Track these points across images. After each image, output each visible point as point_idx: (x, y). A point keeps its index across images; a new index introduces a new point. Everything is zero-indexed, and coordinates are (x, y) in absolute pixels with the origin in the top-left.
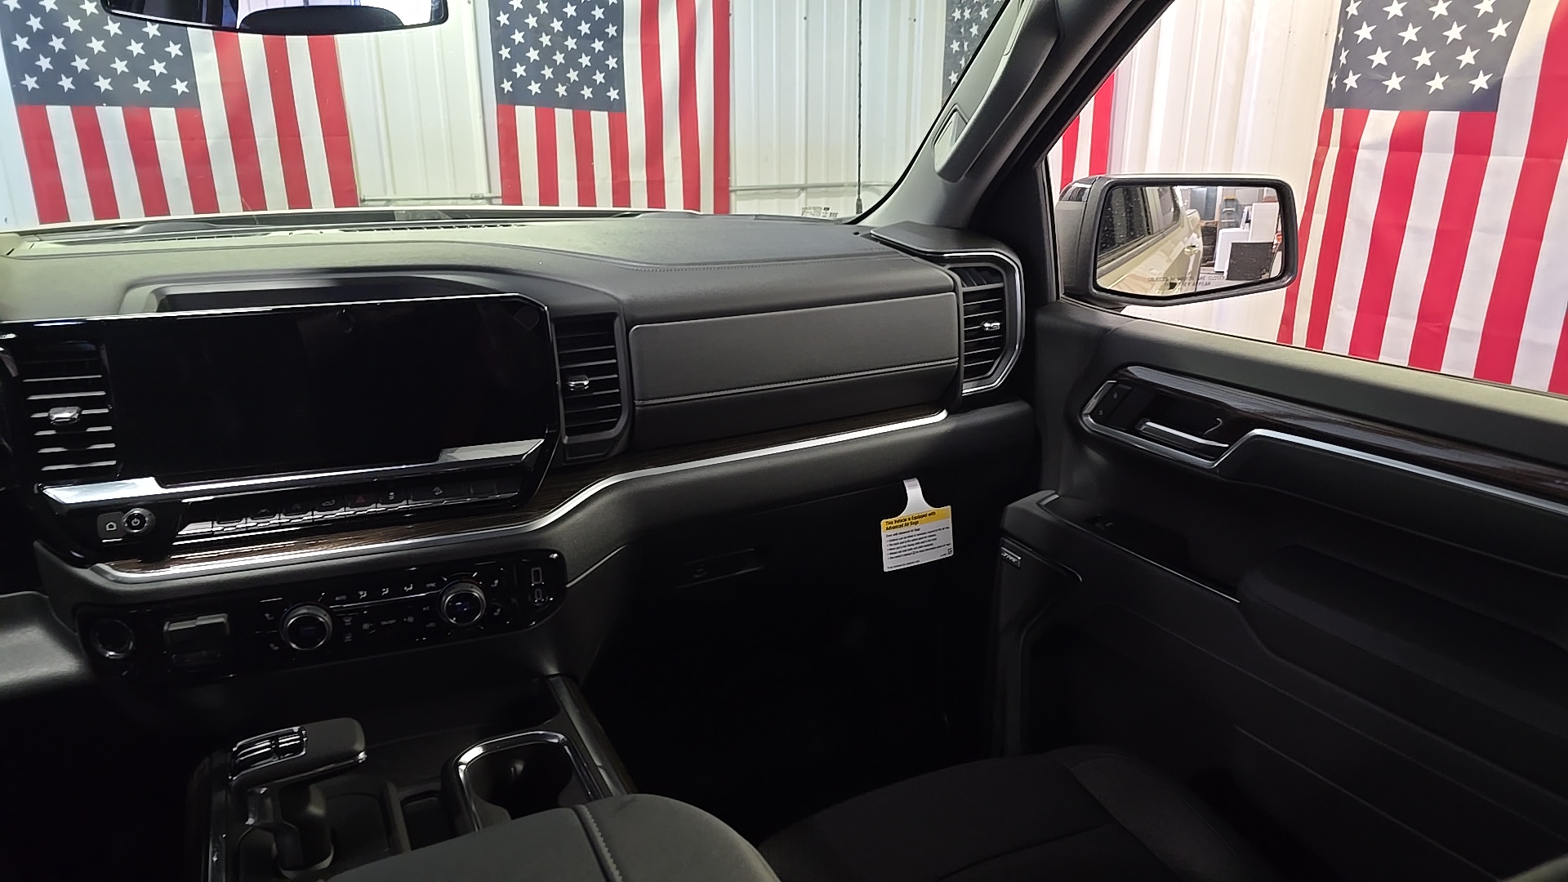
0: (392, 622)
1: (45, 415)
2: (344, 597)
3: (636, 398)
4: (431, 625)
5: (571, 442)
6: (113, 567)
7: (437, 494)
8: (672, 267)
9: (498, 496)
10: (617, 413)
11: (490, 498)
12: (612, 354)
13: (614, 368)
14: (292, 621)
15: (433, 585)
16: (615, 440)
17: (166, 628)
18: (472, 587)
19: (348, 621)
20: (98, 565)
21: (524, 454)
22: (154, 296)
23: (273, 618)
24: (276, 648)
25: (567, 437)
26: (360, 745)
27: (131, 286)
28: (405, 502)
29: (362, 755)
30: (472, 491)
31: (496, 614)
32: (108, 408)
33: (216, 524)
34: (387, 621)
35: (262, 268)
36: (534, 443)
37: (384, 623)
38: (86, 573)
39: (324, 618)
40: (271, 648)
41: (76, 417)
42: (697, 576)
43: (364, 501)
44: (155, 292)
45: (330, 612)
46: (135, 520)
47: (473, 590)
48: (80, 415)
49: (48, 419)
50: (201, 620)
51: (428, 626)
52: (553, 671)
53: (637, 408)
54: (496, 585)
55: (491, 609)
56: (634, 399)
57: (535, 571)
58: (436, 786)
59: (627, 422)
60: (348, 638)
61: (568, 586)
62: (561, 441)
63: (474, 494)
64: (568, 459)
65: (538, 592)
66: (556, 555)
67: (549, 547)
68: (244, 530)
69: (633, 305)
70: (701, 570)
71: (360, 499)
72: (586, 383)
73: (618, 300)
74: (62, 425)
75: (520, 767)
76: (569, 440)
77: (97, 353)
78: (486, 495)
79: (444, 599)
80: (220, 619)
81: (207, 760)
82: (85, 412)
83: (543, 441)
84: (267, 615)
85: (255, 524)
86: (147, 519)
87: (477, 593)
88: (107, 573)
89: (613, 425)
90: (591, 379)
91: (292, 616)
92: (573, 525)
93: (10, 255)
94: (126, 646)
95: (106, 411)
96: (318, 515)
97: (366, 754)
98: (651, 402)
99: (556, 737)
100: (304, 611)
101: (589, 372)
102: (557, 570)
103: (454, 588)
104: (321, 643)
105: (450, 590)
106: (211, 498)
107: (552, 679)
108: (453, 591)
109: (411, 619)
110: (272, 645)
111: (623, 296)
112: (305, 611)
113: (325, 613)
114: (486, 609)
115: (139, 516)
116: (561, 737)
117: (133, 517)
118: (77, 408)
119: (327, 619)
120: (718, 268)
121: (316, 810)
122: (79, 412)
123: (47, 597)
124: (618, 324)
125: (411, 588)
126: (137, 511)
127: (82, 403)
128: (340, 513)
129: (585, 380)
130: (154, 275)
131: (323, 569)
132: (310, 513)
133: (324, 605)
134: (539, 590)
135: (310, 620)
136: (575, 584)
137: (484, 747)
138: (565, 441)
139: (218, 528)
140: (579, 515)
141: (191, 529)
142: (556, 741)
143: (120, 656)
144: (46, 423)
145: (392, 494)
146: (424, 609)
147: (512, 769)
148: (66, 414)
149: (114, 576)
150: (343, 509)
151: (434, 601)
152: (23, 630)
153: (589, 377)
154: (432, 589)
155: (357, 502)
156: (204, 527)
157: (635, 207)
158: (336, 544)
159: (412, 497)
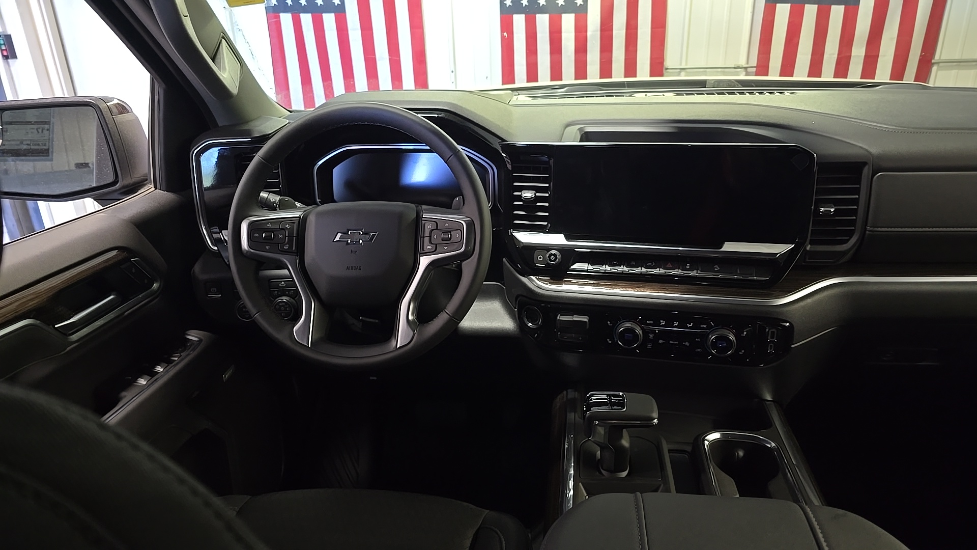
0: (676, 343)
1: (519, 194)
2: (652, 322)
3: (868, 225)
4: (699, 350)
5: (812, 249)
6: (537, 279)
7: (716, 270)
8: (916, 130)
9: (755, 278)
10: (851, 234)
11: (750, 278)
12: (857, 191)
13: (855, 202)
14: (621, 329)
15: (705, 326)
16: (844, 253)
17: (558, 318)
18: (729, 333)
19: (651, 336)
20: (532, 277)
21: (778, 253)
22: (578, 132)
23: (611, 325)
24: (610, 342)
25: (809, 246)
26: (655, 415)
27: (568, 125)
28: (695, 271)
29: (656, 421)
30: (738, 272)
31: (740, 353)
32: (548, 193)
33: (590, 266)
34: (673, 341)
35: (636, 118)
36: (786, 247)
37: (671, 342)
38: (524, 279)
39: (639, 331)
40: (607, 341)
41: (533, 196)
42: (885, 359)
43: (671, 266)
44: (580, 129)
45: (642, 329)
46: (553, 257)
47: (729, 335)
48: (535, 196)
49: (520, 196)
50: (576, 317)
51: (696, 350)
52: (769, 397)
53: (867, 232)
54: (744, 335)
55: (737, 351)
56: (866, 225)
57: (772, 332)
58: (689, 449)
59: (858, 240)
60: (650, 346)
61: (793, 346)
62: (805, 248)
63: (740, 274)
64: (807, 260)
65: (771, 346)
66: (788, 324)
67: (784, 318)
68: (604, 271)
69: (880, 157)
70: (889, 355)
71: (669, 265)
72: (832, 210)
73: (870, 153)
74: (527, 201)
75: (741, 454)
76: (810, 247)
77: (549, 162)
78: (748, 276)
79: (710, 336)
80: (585, 319)
81: (565, 392)
82: (537, 194)
83: (793, 246)
84: (609, 322)
85: (610, 269)
86: (558, 257)
87: (732, 337)
88: (534, 281)
89: (846, 242)
90: (836, 207)
91: (622, 326)
92: (803, 307)
93: (509, 104)
94: (538, 322)
95: (547, 195)
96: (644, 270)
97: (658, 420)
98: (880, 229)
99: (770, 444)
100: (628, 325)
101: (835, 202)
102: (788, 334)
103: (718, 331)
104: (635, 345)
105: (716, 332)
106: (589, 250)
107: (767, 403)
108: (717, 333)
109: (687, 344)
110: (608, 340)
111: (875, 150)
112: (630, 325)
113: (640, 329)
114: (736, 349)
115: (555, 255)
116: (773, 444)
117: (551, 255)
118: (534, 192)
119: (641, 332)
120: (959, 133)
121: (625, 443)
122: (535, 194)
123: (505, 287)
124: (866, 171)
125: (691, 325)
126: (553, 252)
127: (537, 189)
128: (656, 271)
129: (832, 208)
130: (580, 119)
131: (642, 303)
132: (640, 268)
133: (640, 323)
134: (771, 344)
135: (630, 331)
136: (799, 346)
137: (722, 435)
138: (808, 248)
139: (591, 267)
140: (809, 301)
141: (577, 266)
142: (769, 446)
143: (535, 327)
144: (519, 198)
145: (688, 265)
146: (697, 340)
147: (736, 454)
148: (528, 194)
149: (536, 283)
150: (658, 269)
151: (705, 336)
152: (492, 302)
153: (835, 206)
154: (703, 328)
155: (668, 266)
156: (584, 266)
157: (877, 79)
158: (652, 290)
159: (700, 269)
